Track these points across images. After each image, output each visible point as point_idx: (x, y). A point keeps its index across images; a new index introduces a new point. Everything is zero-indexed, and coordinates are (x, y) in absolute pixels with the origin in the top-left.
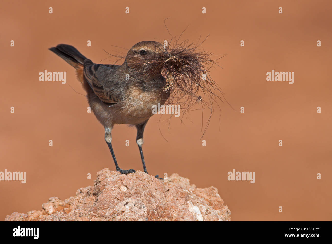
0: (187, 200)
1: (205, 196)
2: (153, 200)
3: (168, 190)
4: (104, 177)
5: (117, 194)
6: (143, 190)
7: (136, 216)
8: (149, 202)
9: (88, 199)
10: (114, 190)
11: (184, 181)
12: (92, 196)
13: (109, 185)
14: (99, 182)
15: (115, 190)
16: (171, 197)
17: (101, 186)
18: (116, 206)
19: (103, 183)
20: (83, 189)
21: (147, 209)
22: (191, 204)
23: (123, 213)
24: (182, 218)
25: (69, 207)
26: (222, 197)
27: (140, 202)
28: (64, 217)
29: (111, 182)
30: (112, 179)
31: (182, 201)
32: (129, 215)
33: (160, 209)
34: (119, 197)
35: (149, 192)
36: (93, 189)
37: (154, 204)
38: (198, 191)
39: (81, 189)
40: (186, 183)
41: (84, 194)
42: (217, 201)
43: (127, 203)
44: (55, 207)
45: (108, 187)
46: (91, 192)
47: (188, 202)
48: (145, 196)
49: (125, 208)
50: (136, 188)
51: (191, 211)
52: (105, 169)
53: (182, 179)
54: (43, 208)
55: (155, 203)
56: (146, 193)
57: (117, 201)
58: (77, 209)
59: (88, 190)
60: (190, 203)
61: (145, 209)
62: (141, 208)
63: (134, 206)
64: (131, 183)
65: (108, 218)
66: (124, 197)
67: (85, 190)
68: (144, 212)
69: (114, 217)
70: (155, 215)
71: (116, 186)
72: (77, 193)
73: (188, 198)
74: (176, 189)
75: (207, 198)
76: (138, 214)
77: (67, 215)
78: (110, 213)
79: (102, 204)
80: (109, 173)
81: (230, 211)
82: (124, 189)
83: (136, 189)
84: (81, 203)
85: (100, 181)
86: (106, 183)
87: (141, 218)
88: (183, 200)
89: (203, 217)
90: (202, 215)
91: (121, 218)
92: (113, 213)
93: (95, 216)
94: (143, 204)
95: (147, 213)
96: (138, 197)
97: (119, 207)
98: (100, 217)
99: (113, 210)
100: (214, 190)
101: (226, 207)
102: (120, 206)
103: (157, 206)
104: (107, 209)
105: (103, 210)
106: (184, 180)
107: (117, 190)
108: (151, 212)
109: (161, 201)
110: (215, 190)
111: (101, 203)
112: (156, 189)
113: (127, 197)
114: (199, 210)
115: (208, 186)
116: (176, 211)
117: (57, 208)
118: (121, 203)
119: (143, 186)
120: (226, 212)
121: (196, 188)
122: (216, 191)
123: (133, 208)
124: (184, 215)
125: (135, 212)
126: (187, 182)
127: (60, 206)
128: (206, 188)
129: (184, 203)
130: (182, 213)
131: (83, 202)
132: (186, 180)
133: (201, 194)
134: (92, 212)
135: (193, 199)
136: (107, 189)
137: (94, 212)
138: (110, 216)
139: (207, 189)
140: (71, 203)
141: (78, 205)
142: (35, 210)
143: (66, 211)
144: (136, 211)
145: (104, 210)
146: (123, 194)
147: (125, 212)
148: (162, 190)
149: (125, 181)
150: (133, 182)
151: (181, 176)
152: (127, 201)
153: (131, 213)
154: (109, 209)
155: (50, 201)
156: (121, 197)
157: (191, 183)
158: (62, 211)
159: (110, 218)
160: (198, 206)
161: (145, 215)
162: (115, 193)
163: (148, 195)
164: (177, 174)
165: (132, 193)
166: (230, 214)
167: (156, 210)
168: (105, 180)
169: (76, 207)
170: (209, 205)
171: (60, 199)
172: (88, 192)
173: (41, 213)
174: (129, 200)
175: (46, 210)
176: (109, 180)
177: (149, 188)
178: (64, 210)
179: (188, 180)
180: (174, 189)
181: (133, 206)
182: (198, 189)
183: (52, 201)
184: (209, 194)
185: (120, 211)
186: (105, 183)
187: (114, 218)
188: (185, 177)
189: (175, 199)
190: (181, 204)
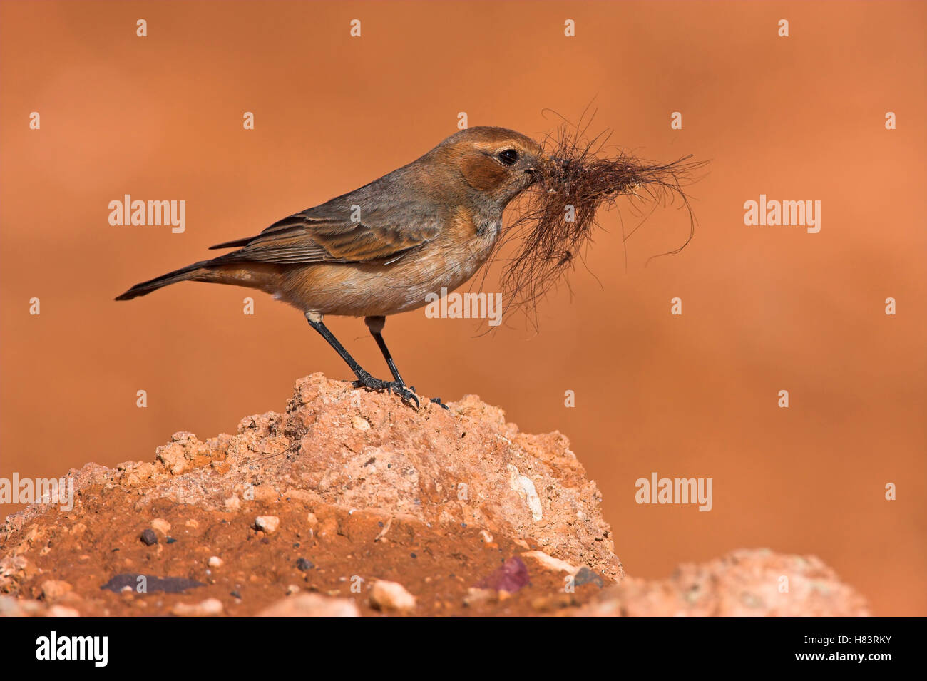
0: (505, 461)
1: (540, 452)
2: (432, 458)
3: (464, 435)
4: (314, 394)
5: (345, 437)
6: (411, 430)
7: (392, 493)
8: (424, 461)
9: (271, 444)
10: (337, 425)
11: (494, 415)
12: (281, 438)
13: (326, 414)
14: (302, 404)
15: (341, 425)
16: (470, 451)
17: (307, 413)
18: (346, 466)
19: (312, 407)
20: (258, 419)
21: (420, 478)
22: (515, 470)
23: (361, 483)
24: (496, 503)
25: (225, 459)
26: (579, 458)
27: (403, 459)
28: (213, 482)
29: (332, 406)
30: (333, 400)
31: (494, 462)
32: (376, 490)
33: (447, 478)
34: (350, 443)
35: (423, 435)
36: (285, 421)
37: (434, 466)
38: (523, 439)
39: (254, 417)
40: (498, 420)
41: (261, 430)
42: (569, 467)
43: (372, 461)
44: (188, 458)
45: (324, 418)
46: (280, 427)
47: (509, 466)
48: (414, 445)
49: (367, 470)
50: (391, 425)
51: (515, 488)
52: (315, 374)
53: (488, 408)
54: (159, 458)
55: (436, 464)
56: (416, 440)
57: (347, 455)
58: (245, 465)
59: (272, 422)
60: (512, 469)
61: (415, 477)
62: (404, 474)
63: (389, 468)
64: (379, 411)
65: (325, 494)
66: (364, 445)
67: (263, 420)
68: (413, 483)
69: (340, 491)
70: (437, 492)
71: (343, 416)
72: (240, 426)
73: (508, 455)
74: (482, 432)
75: (547, 458)
76: (398, 488)
77: (222, 479)
78: (330, 481)
79: (312, 458)
80: (325, 383)
81: (601, 492)
82: (363, 426)
83: (392, 428)
84: (254, 452)
85: (303, 401)
86: (320, 407)
87: (404, 498)
88: (497, 462)
89: (542, 503)
90: (541, 499)
91: (357, 495)
92: (340, 482)
93: (292, 485)
94: (410, 464)
95: (419, 487)
96: (399, 448)
97: (352, 469)
98: (306, 488)
99: (338, 473)
100: (561, 440)
101: (593, 484)
102: (354, 467)
103: (442, 472)
104: (325, 470)
105: (315, 474)
106: (493, 412)
107: (347, 427)
108: (428, 486)
109: (451, 459)
110: (563, 442)
111: (310, 455)
112: (438, 431)
113: (370, 444)
114: (533, 487)
115: (547, 431)
116: (482, 485)
117: (194, 460)
118: (357, 458)
119: (411, 420)
120: (592, 495)
121: (519, 432)
122: (566, 442)
123: (385, 472)
124: (500, 496)
125: (391, 482)
126: (500, 418)
127: (200, 454)
128: (543, 435)
129: (499, 468)
130: (496, 492)
131: (259, 450)
132: (497, 413)
133: (532, 447)
134: (287, 476)
135: (519, 459)
136: (323, 423)
137: (292, 476)
138: (330, 487)
139: (546, 437)
140: (228, 451)
141: (246, 455)
142: (141, 462)
143: (217, 469)
144: (394, 481)
145: (316, 472)
146: (361, 438)
147: (366, 482)
148: (450, 434)
149: (366, 407)
150: (385, 410)
151: (486, 402)
152: (371, 455)
153: (380, 484)
154: (328, 470)
155: (174, 441)
156: (357, 444)
157: (508, 419)
158: (208, 468)
159: (329, 493)
160: (530, 477)
161: (414, 491)
162: (341, 434)
163: (422, 444)
164: (477, 397)
165: (382, 437)
166: (601, 500)
167: (440, 480)
168: (318, 400)
169: (240, 460)
170: (553, 476)
171: (198, 439)
172: (270, 427)
173: (154, 468)
174: (376, 452)
175: (167, 463)
176: (326, 401)
177: (421, 426)
178: (212, 466)
179: (501, 412)
180: (476, 433)
181: (387, 467)
182: (523, 435)
183: (181, 442)
184: (549, 451)
185: (354, 479)
186: (318, 409)
187: (341, 494)
188: (493, 404)
189: (480, 456)
190: (493, 470)
